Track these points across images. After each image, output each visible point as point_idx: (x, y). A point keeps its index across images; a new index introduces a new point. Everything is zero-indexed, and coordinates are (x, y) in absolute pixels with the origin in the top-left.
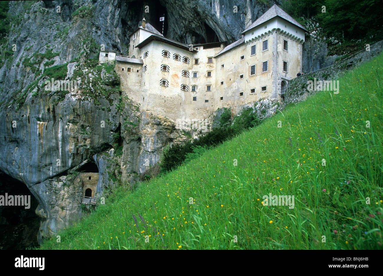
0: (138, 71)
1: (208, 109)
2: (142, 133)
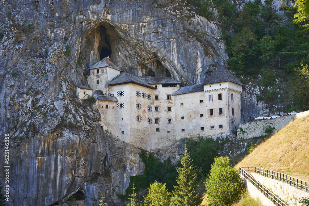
0: (113, 108)
1: (170, 139)
2: (128, 161)
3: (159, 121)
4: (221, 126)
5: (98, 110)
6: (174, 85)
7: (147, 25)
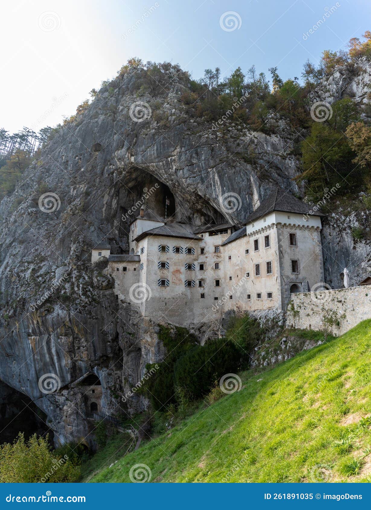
0: (135, 269)
2: (142, 343)
3: (204, 284)
4: (270, 295)
5: (111, 275)
6: (224, 231)
7: (176, 158)
